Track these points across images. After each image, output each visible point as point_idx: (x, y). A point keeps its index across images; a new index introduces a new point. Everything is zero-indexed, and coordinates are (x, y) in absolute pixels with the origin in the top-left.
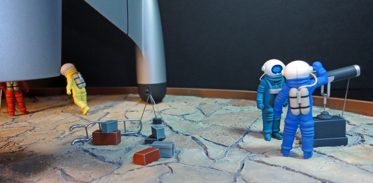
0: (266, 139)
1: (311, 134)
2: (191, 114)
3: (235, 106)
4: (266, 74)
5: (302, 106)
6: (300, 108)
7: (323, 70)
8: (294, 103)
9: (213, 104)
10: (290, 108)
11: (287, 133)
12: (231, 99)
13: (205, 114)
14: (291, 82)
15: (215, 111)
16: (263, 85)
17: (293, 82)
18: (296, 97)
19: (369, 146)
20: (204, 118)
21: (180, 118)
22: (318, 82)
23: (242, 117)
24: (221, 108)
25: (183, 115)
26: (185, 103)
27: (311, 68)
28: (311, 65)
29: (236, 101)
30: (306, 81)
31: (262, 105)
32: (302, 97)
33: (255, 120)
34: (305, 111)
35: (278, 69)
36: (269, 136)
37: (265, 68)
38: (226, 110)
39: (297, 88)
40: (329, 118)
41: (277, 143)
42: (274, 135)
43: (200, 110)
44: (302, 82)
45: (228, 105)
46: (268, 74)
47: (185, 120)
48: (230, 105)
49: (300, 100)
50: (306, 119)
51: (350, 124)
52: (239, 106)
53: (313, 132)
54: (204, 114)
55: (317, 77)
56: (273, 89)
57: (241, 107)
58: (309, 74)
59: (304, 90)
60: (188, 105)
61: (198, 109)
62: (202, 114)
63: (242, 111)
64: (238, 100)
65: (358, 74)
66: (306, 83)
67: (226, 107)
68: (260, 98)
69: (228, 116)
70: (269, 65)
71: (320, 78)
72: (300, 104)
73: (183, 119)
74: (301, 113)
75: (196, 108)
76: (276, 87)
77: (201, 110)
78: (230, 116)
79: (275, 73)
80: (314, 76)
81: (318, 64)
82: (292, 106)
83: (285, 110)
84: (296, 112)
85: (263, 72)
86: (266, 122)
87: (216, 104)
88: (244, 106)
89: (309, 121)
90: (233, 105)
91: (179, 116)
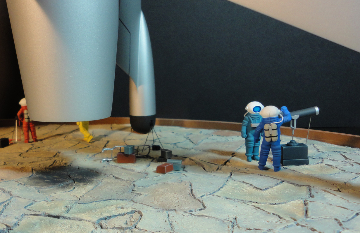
0: (248, 160)
1: (279, 154)
2: (181, 142)
3: (220, 136)
4: (249, 113)
5: (272, 136)
6: (271, 137)
7: (287, 112)
8: (267, 134)
9: (199, 134)
10: (265, 137)
11: (263, 154)
12: (215, 130)
13: (194, 143)
14: (266, 120)
15: (202, 140)
16: (246, 120)
17: (267, 120)
18: (268, 130)
19: (324, 165)
20: (194, 146)
22: (283, 120)
23: (228, 145)
24: (207, 138)
25: (175, 143)
26: (172, 133)
27: (279, 110)
28: (279, 108)
29: (220, 132)
30: (275, 119)
31: (245, 135)
32: (273, 130)
33: (239, 147)
34: (274, 139)
35: (258, 109)
36: (250, 158)
37: (248, 108)
38: (213, 140)
39: (269, 124)
40: (296, 145)
41: (256, 163)
42: (253, 158)
43: (188, 139)
44: (273, 120)
45: (213, 135)
46: (250, 112)
47: (178, 147)
48: (215, 135)
49: (271, 132)
50: (275, 144)
51: (319, 151)
52: (223, 136)
53: (280, 153)
55: (283, 116)
56: (253, 123)
57: (225, 137)
58: (278, 115)
59: (274, 125)
60: (176, 135)
61: (186, 138)
62: (191, 143)
63: (227, 141)
64: (222, 130)
65: (318, 113)
66: (275, 120)
67: (212, 137)
68: (244, 129)
69: (215, 144)
70: (252, 106)
71: (285, 117)
72: (271, 134)
73: (175, 146)
74: (271, 141)
75: (185, 138)
76: (256, 122)
77: (190, 140)
78: (217, 144)
79: (256, 112)
80: (281, 116)
81: (285, 108)
82: (266, 136)
83: (262, 139)
84: (268, 140)
85: (246, 111)
86: (248, 148)
87: (202, 134)
88: (228, 136)
89: (277, 145)
90: (217, 136)
91: (171, 144)
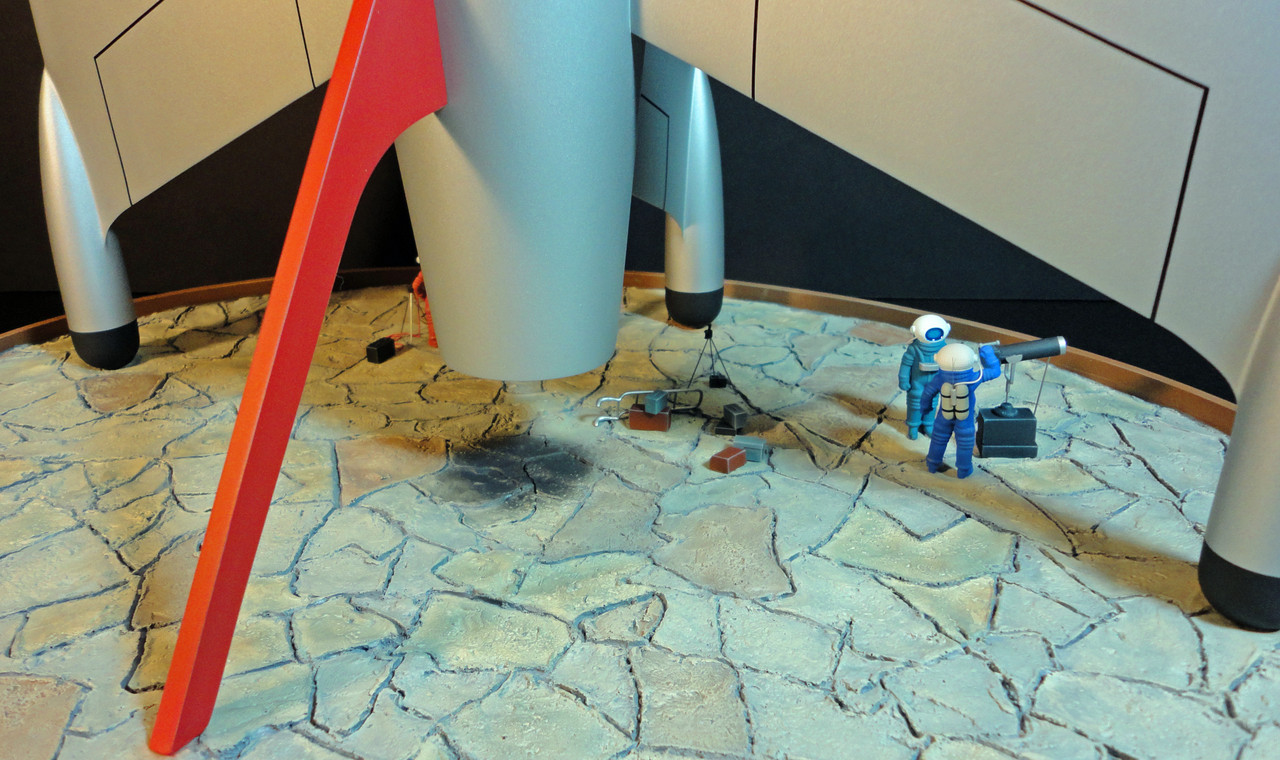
0: (911, 435)
1: (970, 445)
2: (776, 363)
3: (865, 342)
4: (916, 339)
5: (957, 409)
6: (954, 410)
7: (992, 359)
8: (946, 404)
9: (820, 333)
10: (942, 410)
11: (936, 442)
12: (857, 320)
13: (803, 364)
14: (945, 376)
15: (824, 358)
16: (911, 354)
17: (948, 376)
18: (949, 397)
19: (1068, 461)
20: (802, 377)
21: (755, 372)
22: (983, 377)
23: (875, 381)
24: (835, 350)
25: (762, 365)
26: (760, 329)
30: (966, 375)
31: (907, 385)
32: (958, 398)
34: (961, 416)
35: (936, 334)
36: (915, 427)
37: (916, 330)
38: (846, 357)
39: (950, 385)
40: (1012, 414)
43: (792, 352)
44: (960, 377)
45: (849, 341)
46: (919, 339)
47: (767, 377)
48: (854, 341)
49: (955, 401)
50: (963, 425)
52: (872, 344)
53: (973, 443)
54: (801, 364)
55: (983, 368)
56: (926, 362)
57: (875, 347)
59: (962, 388)
60: (766, 335)
61: (789, 348)
62: (798, 367)
63: (876, 362)
66: (963, 378)
67: (846, 347)
68: (905, 373)
69: (847, 374)
71: (987, 370)
72: (954, 406)
73: (761, 375)
74: (955, 419)
77: (795, 354)
78: (852, 375)
79: (931, 339)
82: (944, 407)
84: (948, 416)
86: (911, 410)
87: (826, 332)
88: (882, 345)
89: (967, 428)
90: (860, 341)
91: (753, 367)
